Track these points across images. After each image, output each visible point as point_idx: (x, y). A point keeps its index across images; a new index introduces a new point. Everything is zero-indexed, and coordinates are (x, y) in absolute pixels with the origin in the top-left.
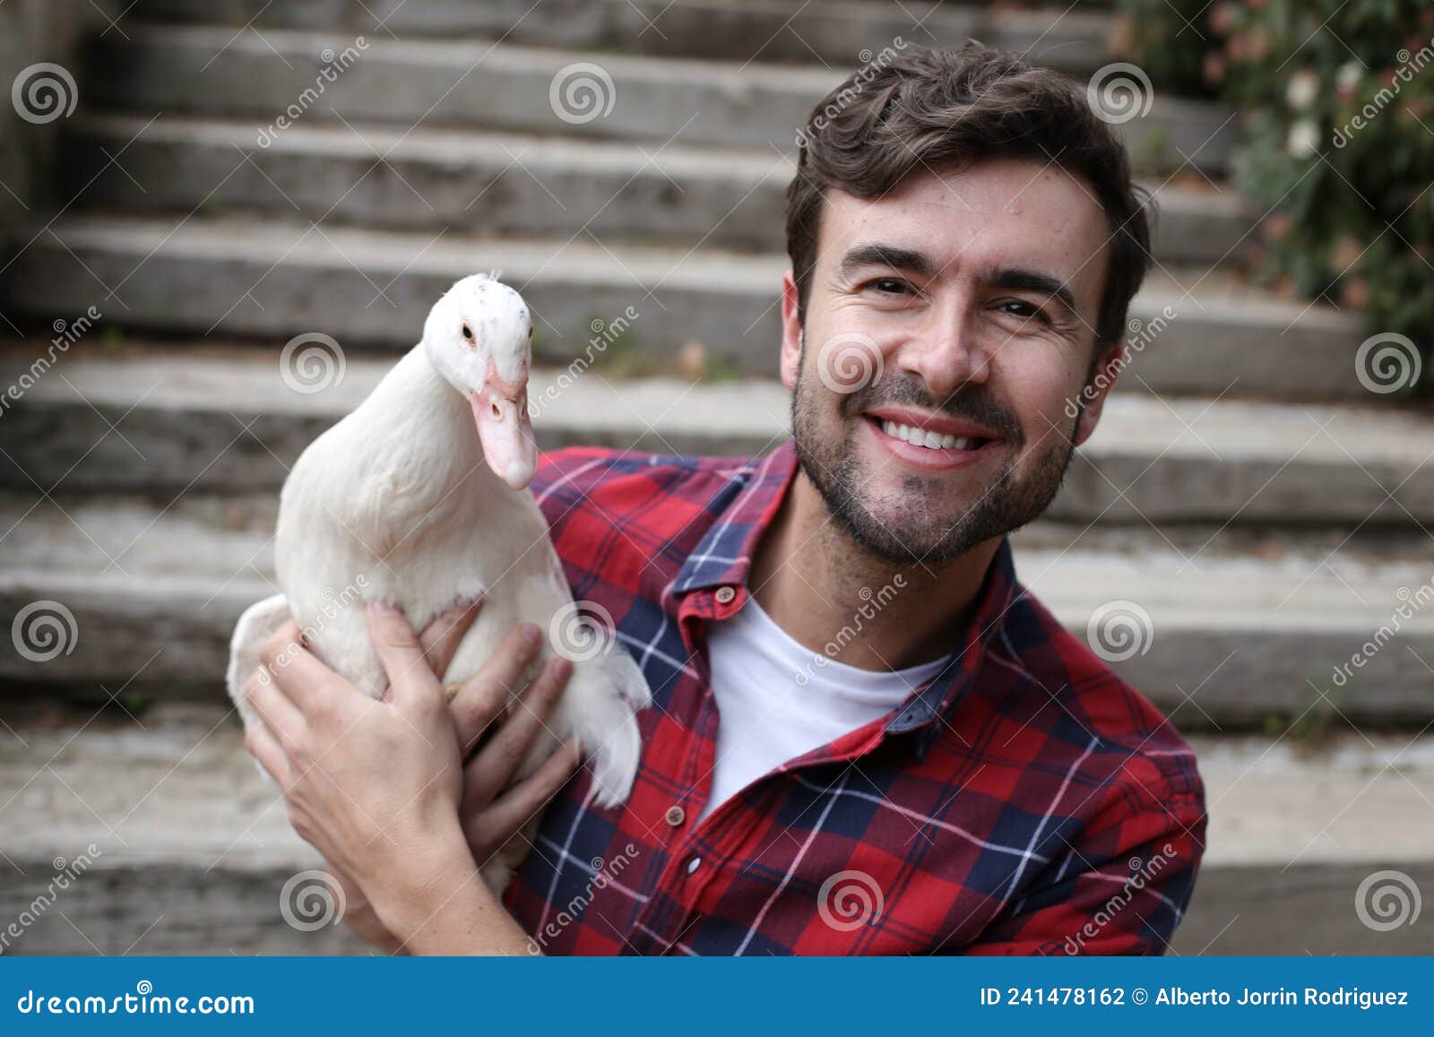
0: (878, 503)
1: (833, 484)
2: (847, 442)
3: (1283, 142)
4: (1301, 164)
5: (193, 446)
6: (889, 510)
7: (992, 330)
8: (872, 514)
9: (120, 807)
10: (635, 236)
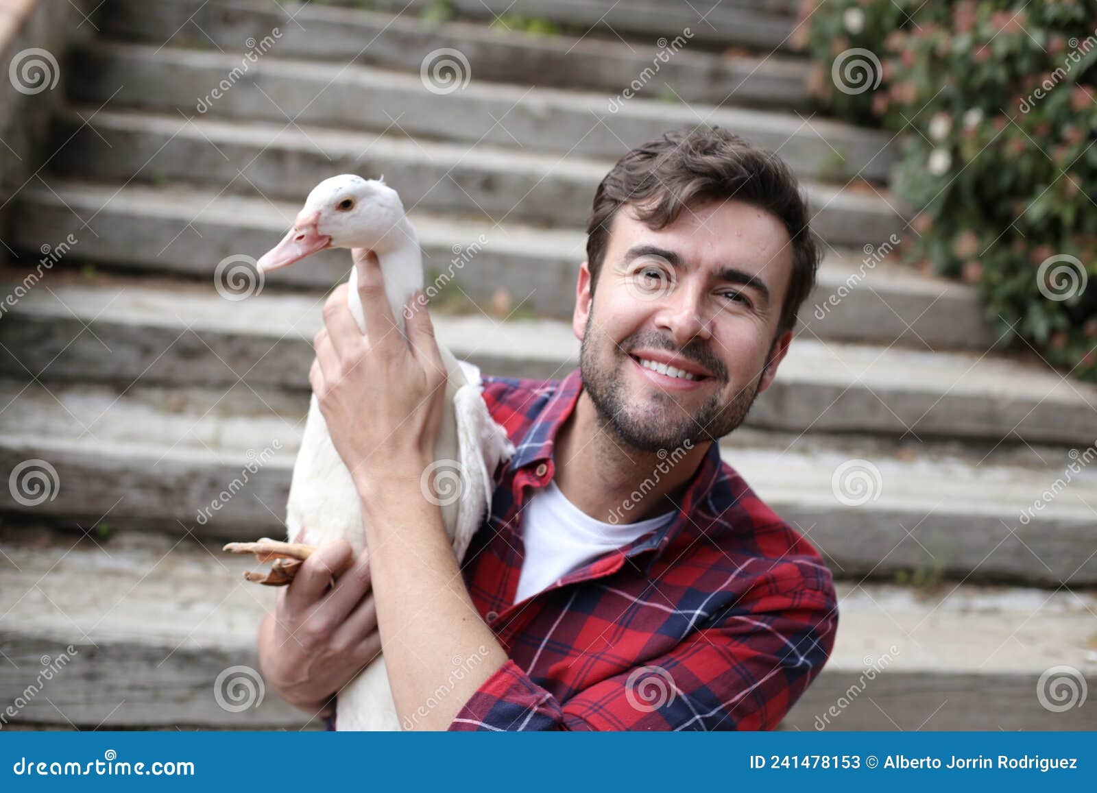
0: (634, 408)
1: (605, 396)
2: (617, 370)
3: (925, 162)
4: (937, 179)
5: (147, 351)
6: (641, 413)
7: (716, 308)
8: (630, 415)
9: (95, 602)
10: (464, 212)
